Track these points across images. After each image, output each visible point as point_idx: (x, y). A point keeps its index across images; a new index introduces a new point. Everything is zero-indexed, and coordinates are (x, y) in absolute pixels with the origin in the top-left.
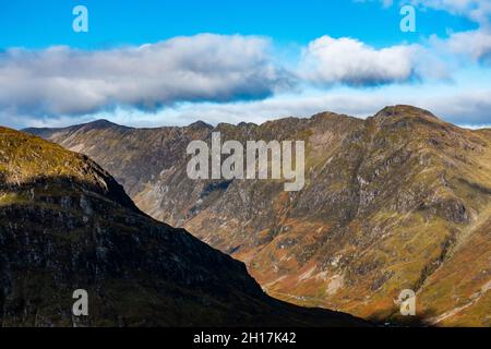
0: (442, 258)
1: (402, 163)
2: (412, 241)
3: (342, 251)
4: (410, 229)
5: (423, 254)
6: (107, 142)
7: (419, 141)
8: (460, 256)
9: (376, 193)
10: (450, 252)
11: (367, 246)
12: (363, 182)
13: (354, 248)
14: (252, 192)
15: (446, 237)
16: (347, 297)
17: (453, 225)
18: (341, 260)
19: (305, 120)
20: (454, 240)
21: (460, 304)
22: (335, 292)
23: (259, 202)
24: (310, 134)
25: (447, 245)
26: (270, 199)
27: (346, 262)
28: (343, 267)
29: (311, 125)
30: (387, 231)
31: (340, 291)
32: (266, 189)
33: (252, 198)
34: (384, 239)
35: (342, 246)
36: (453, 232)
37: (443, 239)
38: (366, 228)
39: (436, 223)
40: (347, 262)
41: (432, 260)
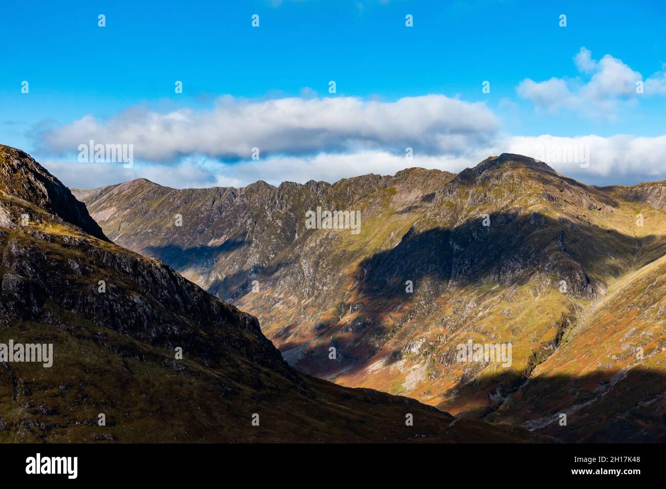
0: (557, 341)
1: (507, 223)
2: (517, 320)
3: (425, 334)
4: (516, 305)
5: (532, 337)
6: (145, 205)
7: (530, 195)
8: (582, 338)
9: (472, 261)
10: (568, 334)
11: (457, 327)
12: (456, 247)
13: (441, 330)
14: (317, 264)
15: (563, 315)
16: (429, 393)
17: (573, 300)
18: (424, 345)
19: (389, 177)
20: (573, 320)
21: (581, 401)
22: (413, 386)
23: (325, 275)
24: (394, 192)
25: (564, 325)
26: (338, 271)
27: (430, 348)
28: (426, 354)
29: (395, 182)
30: (485, 308)
31: (420, 385)
32: (333, 259)
33: (316, 271)
34: (481, 318)
35: (426, 328)
36: (572, 309)
37: (559, 317)
38: (457, 305)
39: (550, 297)
40: (432, 348)
41: (543, 344)
